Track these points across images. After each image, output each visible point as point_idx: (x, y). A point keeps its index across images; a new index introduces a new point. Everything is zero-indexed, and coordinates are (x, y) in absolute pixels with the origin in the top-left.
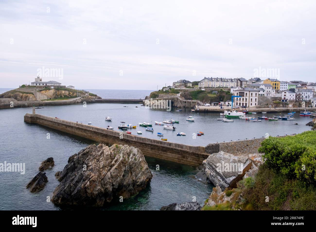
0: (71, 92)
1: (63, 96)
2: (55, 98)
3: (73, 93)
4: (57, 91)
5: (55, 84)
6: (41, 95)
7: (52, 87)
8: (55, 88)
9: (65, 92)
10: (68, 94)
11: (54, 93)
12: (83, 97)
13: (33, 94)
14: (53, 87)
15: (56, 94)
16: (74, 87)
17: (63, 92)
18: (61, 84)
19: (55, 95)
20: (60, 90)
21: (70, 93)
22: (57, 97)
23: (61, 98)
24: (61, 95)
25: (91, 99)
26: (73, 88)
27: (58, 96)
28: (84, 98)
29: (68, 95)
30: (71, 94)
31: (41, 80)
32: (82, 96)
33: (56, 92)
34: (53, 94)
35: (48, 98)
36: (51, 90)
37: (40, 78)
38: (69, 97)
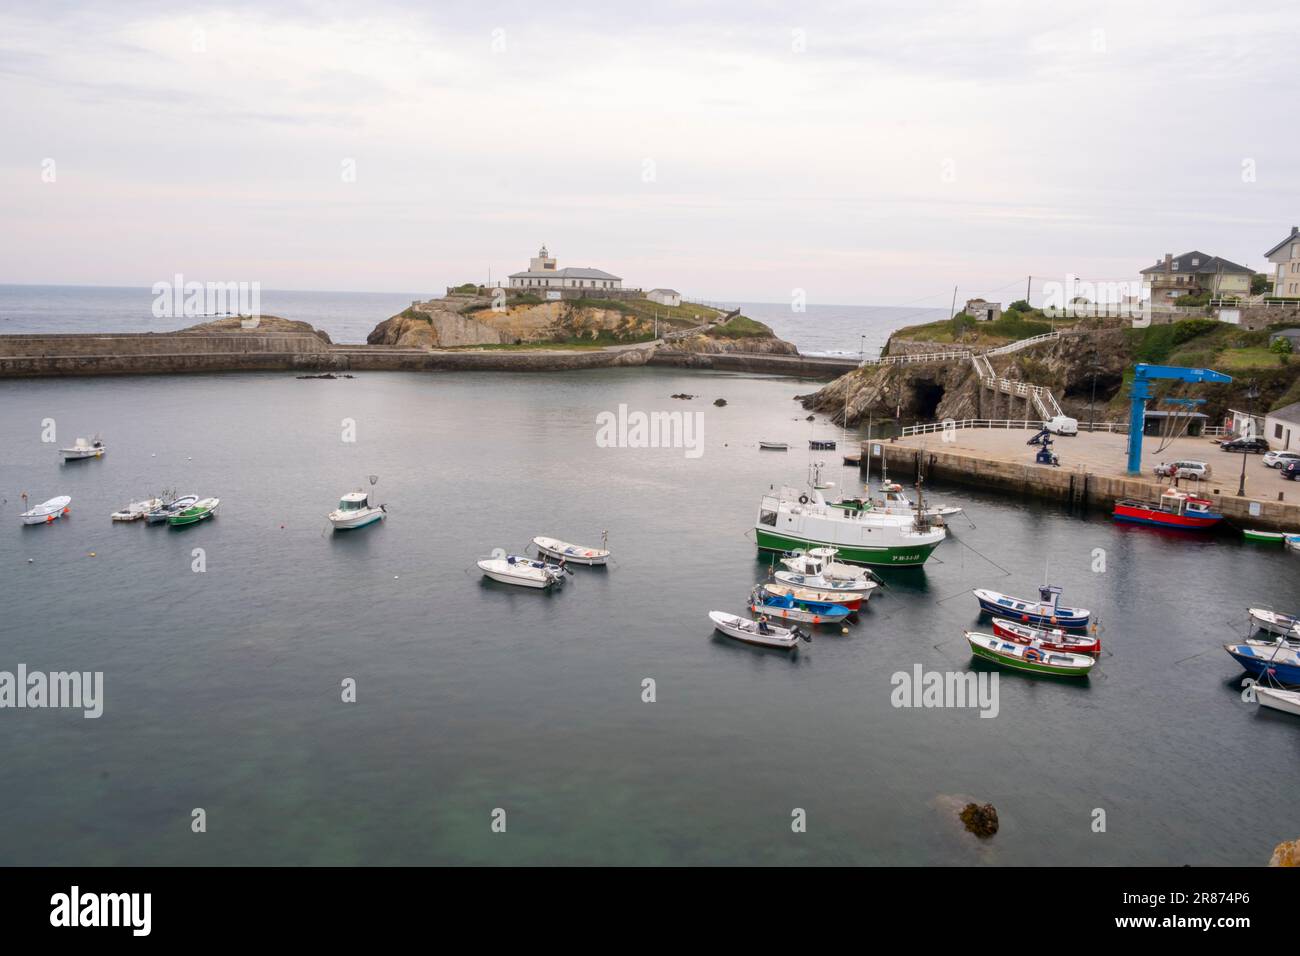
0: (630, 318)
1: (595, 333)
2: (559, 341)
3: (640, 322)
4: (574, 310)
5: (581, 283)
6: (465, 326)
7: (552, 295)
8: (570, 297)
9: (605, 317)
10: (619, 327)
11: (560, 319)
12: (673, 341)
13: (430, 321)
14: (559, 294)
15: (569, 322)
16: (673, 294)
17: (599, 315)
18: (620, 280)
19: (564, 328)
20: (587, 309)
21: (628, 322)
22: (569, 333)
23: (586, 339)
24: (589, 326)
25: (704, 349)
26: (667, 301)
27: (575, 330)
28: (676, 346)
29: (615, 331)
30: (628, 326)
31: (551, 266)
32: (666, 336)
33: (571, 313)
34: (554, 323)
35: (501, 340)
36: (545, 306)
37: (551, 256)
38: (621, 337)
